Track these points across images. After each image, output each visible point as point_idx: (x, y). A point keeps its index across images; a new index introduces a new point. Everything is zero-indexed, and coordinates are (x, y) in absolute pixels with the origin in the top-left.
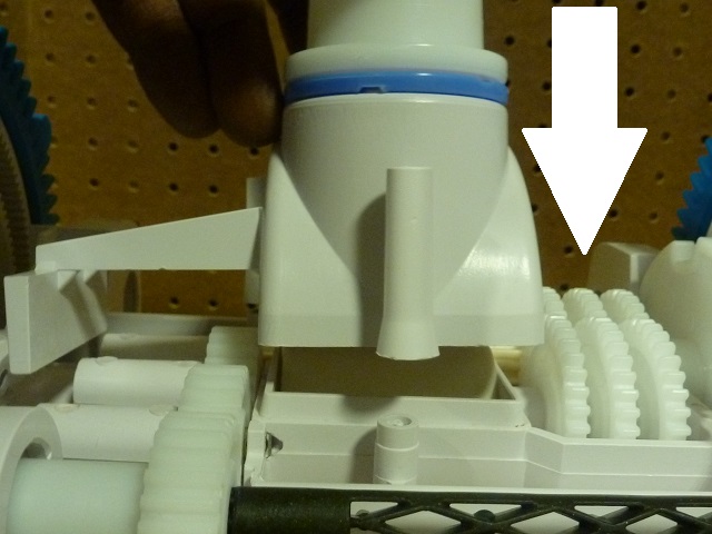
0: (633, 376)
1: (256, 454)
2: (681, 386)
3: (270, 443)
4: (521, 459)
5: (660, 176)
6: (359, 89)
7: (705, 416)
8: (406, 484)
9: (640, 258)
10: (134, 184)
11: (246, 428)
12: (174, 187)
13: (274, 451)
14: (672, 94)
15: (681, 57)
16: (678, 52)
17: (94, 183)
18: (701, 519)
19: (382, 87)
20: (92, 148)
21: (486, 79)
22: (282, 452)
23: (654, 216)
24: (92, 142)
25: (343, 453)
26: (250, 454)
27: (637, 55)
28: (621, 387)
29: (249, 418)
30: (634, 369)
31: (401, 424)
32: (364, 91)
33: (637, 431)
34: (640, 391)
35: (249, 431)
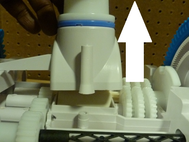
0: (144, 102)
1: (49, 120)
2: (156, 105)
3: (53, 117)
4: (115, 122)
5: (166, 45)
6: (76, 25)
7: (162, 112)
8: (85, 129)
9: (153, 70)
10: (29, 44)
11: (47, 114)
12: (39, 45)
13: (54, 119)
14: (169, 23)
15: (172, 14)
16: (171, 12)
17: (18, 43)
18: (155, 139)
19: (82, 24)
20: (18, 34)
21: (109, 22)
22: (56, 120)
23: (164, 55)
24: (18, 33)
25: (71, 120)
26: (47, 120)
27: (160, 13)
28: (141, 105)
29: (48, 111)
30: (144, 100)
31: (85, 113)
32: (77, 25)
33: (144, 116)
34: (145, 106)
35: (48, 115)
